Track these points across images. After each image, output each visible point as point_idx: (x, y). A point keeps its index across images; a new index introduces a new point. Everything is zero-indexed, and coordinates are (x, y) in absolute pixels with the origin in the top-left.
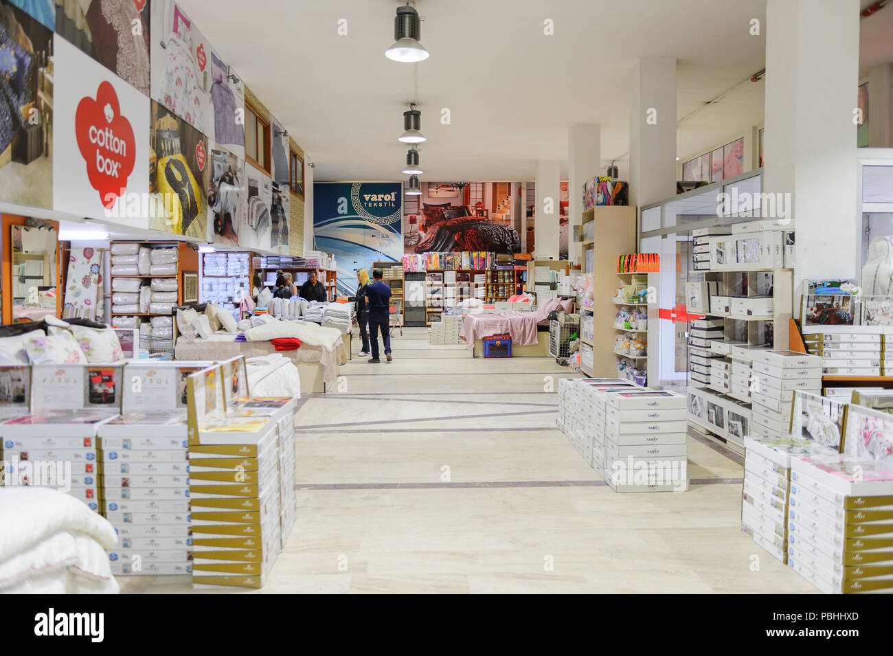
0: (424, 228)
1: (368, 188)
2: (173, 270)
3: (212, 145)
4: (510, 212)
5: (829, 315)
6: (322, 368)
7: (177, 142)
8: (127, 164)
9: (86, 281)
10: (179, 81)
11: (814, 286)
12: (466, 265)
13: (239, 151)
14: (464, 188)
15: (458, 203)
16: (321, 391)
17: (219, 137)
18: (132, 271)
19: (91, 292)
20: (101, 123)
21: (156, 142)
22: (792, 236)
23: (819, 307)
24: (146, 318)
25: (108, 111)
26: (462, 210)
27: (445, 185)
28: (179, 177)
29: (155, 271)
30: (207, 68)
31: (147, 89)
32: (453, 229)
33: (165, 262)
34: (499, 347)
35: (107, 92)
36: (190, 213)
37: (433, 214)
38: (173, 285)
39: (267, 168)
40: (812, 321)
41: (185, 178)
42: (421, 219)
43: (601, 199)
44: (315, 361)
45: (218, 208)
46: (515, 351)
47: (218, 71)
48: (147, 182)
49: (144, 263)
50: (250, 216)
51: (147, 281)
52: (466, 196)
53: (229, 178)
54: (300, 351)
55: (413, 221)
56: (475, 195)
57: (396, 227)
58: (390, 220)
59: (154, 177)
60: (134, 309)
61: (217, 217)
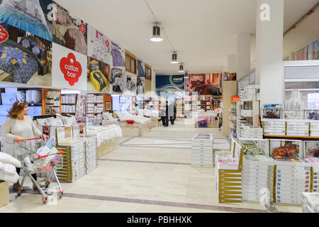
0: (191, 88)
1: (174, 76)
2: (102, 101)
3: (112, 67)
4: (218, 83)
5: (271, 115)
6: (140, 129)
7: (98, 67)
8: (79, 74)
9: (81, 104)
10: (98, 51)
11: (266, 106)
12: (204, 99)
13: (123, 68)
14: (204, 75)
15: (201, 80)
16: (140, 136)
17: (114, 65)
18: (92, 102)
19: (82, 107)
20: (69, 64)
21: (90, 68)
22: (259, 90)
23: (267, 113)
24: (96, 114)
25: (72, 61)
26: (203, 82)
27: (198, 75)
28: (98, 76)
29: (98, 102)
30: (110, 46)
31: (86, 54)
32: (200, 88)
33: (100, 99)
34: (203, 124)
35: (71, 56)
36: (103, 86)
37: (194, 84)
38: (102, 105)
39: (135, 72)
40: (264, 117)
41: (101, 76)
42: (190, 85)
43: (226, 78)
44: (138, 127)
45: (114, 84)
46: (208, 126)
47: (114, 47)
48: (86, 78)
49: (95, 99)
50: (128, 86)
51: (96, 104)
52: (204, 78)
53: (119, 76)
54: (134, 124)
55: (188, 86)
56: (207, 78)
57: (183, 88)
58: (181, 86)
59: (89, 77)
60: (92, 112)
61: (114, 87)
